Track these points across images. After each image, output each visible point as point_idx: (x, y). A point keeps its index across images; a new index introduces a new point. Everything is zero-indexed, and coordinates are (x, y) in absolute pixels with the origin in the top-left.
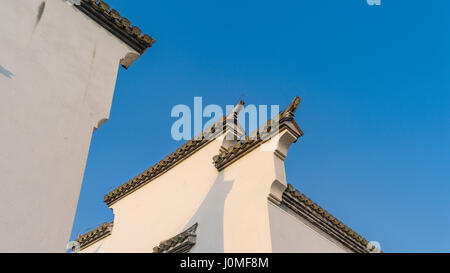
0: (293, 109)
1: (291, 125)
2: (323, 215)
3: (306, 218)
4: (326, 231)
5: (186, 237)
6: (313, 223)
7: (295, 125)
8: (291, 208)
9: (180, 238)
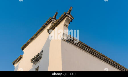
0: (70, 11)
1: (69, 16)
2: (83, 44)
3: (77, 45)
4: (85, 50)
5: (39, 55)
6: (80, 47)
7: (71, 15)
8: (71, 42)
9: (37, 55)
